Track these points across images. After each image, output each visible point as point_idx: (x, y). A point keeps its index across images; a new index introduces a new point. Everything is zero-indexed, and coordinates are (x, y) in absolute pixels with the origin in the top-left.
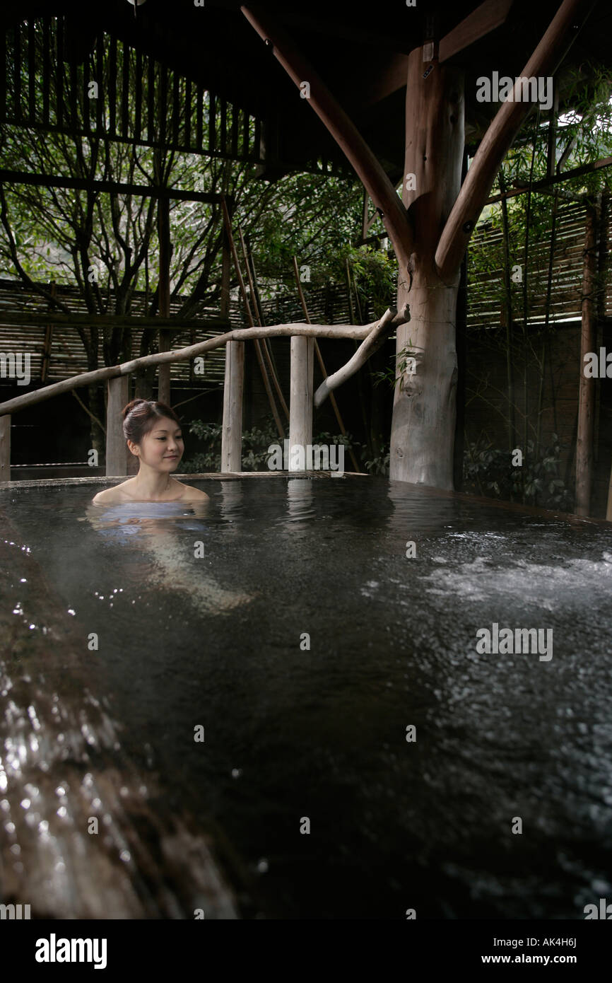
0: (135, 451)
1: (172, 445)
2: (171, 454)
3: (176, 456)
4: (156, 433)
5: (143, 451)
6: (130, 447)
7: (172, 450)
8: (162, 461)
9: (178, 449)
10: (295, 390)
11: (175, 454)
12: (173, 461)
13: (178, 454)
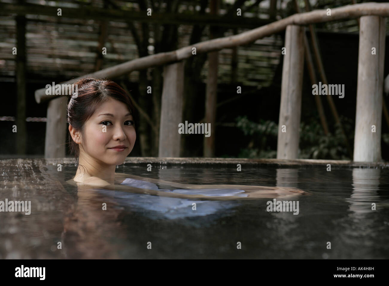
0: (76, 138)
1: (118, 133)
2: (117, 144)
3: (124, 148)
4: (99, 116)
5: (84, 139)
6: (72, 133)
7: (118, 140)
8: (105, 152)
9: (127, 139)
10: (365, 74)
11: (122, 144)
12: (119, 153)
13: (127, 145)
